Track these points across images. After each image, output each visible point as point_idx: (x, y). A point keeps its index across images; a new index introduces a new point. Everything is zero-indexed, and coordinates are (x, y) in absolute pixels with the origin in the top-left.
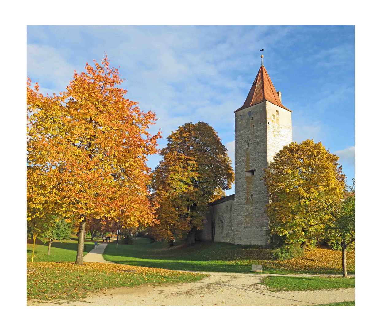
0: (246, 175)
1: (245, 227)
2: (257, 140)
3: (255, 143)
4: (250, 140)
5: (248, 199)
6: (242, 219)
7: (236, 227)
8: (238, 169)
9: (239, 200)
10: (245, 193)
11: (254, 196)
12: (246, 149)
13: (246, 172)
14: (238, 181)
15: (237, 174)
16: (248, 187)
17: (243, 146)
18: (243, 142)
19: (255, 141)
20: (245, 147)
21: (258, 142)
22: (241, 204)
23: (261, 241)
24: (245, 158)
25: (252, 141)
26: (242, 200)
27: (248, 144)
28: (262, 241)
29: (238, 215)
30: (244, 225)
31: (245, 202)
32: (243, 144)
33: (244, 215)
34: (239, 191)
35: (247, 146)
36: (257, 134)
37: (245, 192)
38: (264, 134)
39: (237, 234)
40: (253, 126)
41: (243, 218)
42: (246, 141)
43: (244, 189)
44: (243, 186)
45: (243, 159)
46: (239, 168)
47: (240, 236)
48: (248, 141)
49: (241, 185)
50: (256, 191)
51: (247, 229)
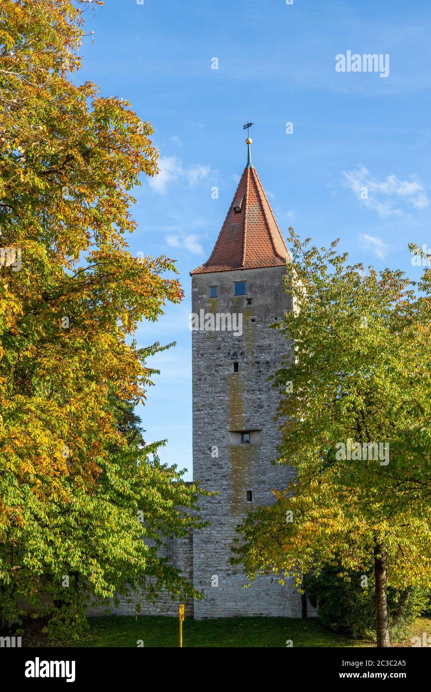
0: (229, 442)
1: (229, 573)
2: (264, 357)
3: (258, 363)
4: (242, 354)
5: (236, 501)
6: (217, 553)
7: (199, 573)
8: (205, 423)
9: (209, 502)
10: (226, 485)
11: (255, 496)
12: (229, 376)
13: (229, 434)
14: (204, 453)
15: (200, 435)
16: (235, 471)
17: (221, 366)
18: (221, 355)
19: (258, 360)
20: (229, 370)
21: (267, 363)
22: (214, 515)
23: (280, 605)
24: (227, 398)
25: (250, 358)
26: (219, 502)
27: (236, 365)
28: (281, 607)
29: (206, 543)
30: (224, 568)
31: (229, 508)
32: (218, 362)
33: (223, 541)
34: (208, 480)
35: (232, 368)
36: (267, 342)
37: (226, 483)
38: (286, 345)
39: (203, 590)
40: (253, 320)
41: (222, 549)
42: (229, 354)
43: (224, 476)
44: (222, 468)
45: (221, 400)
46: (206, 420)
47: (210, 597)
48: (235, 354)
49: (214, 465)
50: (263, 482)
51: (233, 577)
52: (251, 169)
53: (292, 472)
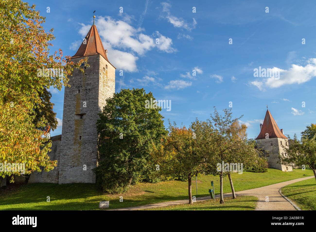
0: (75, 118)
1: (72, 166)
2: (89, 87)
3: (86, 89)
4: (81, 87)
5: (76, 140)
6: (68, 159)
7: (61, 167)
8: (67, 112)
9: (66, 140)
10: (73, 134)
11: (82, 138)
12: (76, 94)
13: (75, 116)
14: (66, 123)
15: (65, 116)
16: (76, 129)
17: (74, 91)
18: (74, 87)
19: (86, 88)
20: (76, 92)
21: (90, 89)
22: (68, 145)
23: (88, 178)
24: (75, 103)
25: (84, 88)
26: (70, 141)
27: (79, 90)
28: (89, 179)
29: (64, 155)
30: (70, 165)
31: (73, 142)
32: (73, 90)
33: (70, 155)
34: (67, 132)
35: (78, 92)
36: (90, 82)
37: (73, 133)
38: (96, 83)
39: (62, 173)
40: (86, 74)
41: (70, 158)
42: (77, 87)
43: (72, 131)
44: (72, 128)
45: (73, 103)
46: (68, 111)
47: (65, 175)
48: (79, 87)
49: (69, 127)
50: (85, 133)
51: (73, 168)
52: (94, 25)
53: (95, 129)
